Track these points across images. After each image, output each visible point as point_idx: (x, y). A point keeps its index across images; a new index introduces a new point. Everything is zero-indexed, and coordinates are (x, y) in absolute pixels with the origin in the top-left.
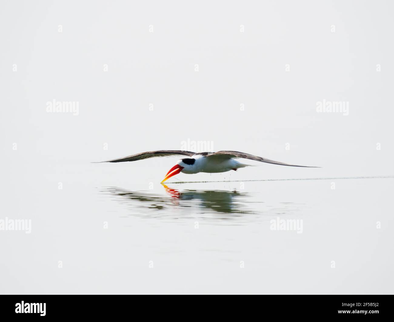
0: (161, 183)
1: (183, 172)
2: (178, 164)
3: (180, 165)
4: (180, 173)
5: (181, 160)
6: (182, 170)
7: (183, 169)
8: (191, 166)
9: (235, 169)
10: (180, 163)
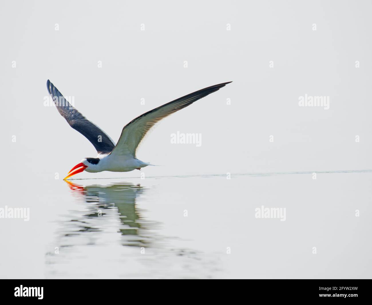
0: (63, 180)
1: (86, 171)
2: (82, 162)
3: (84, 164)
4: (83, 171)
5: (86, 159)
6: (85, 169)
7: (87, 168)
8: (95, 165)
9: (139, 169)
10: (85, 162)
